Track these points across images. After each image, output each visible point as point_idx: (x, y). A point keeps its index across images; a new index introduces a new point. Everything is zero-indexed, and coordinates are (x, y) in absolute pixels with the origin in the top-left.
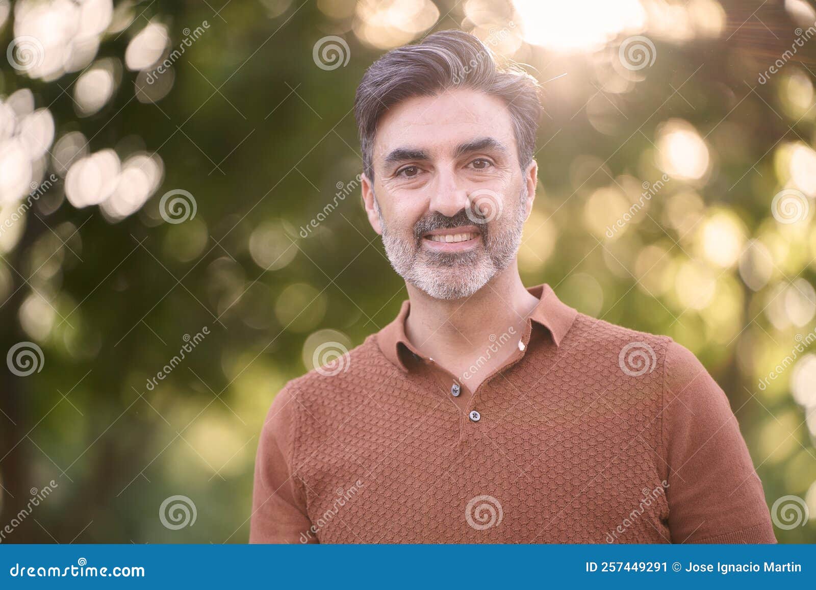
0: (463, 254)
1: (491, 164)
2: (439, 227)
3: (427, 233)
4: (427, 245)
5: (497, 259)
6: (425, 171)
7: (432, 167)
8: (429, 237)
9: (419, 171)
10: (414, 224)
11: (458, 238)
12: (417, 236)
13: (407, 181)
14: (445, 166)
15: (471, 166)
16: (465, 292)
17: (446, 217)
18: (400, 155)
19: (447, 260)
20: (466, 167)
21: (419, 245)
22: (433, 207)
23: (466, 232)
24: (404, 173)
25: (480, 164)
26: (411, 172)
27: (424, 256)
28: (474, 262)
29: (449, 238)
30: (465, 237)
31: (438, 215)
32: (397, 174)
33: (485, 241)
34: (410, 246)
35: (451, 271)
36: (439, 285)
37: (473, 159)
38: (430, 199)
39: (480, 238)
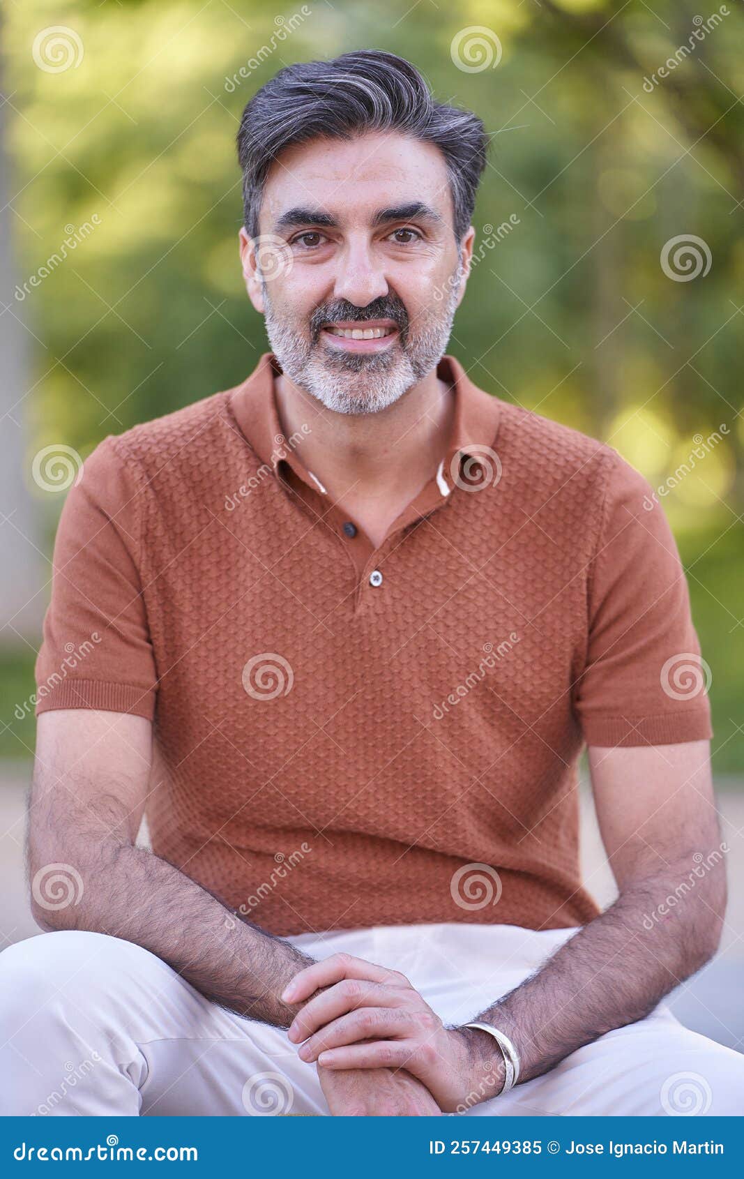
0: (374, 356)
1: (419, 236)
2: (345, 318)
3: (328, 325)
4: (327, 340)
5: (418, 364)
6: (330, 241)
7: (340, 236)
8: (329, 329)
9: (322, 240)
10: (312, 312)
11: (370, 334)
12: (314, 328)
13: (305, 253)
14: (358, 238)
15: (393, 238)
16: (373, 406)
17: (356, 308)
18: (298, 216)
19: (353, 362)
20: (385, 239)
21: (316, 340)
22: (339, 292)
23: (380, 327)
24: (301, 241)
25: (404, 237)
26: (312, 240)
27: (322, 355)
28: (388, 367)
29: (357, 334)
30: (379, 332)
31: (345, 303)
32: (292, 241)
33: (403, 340)
34: (304, 340)
35: (357, 377)
36: (341, 397)
37: (394, 230)
38: (335, 280)
39: (396, 336)
